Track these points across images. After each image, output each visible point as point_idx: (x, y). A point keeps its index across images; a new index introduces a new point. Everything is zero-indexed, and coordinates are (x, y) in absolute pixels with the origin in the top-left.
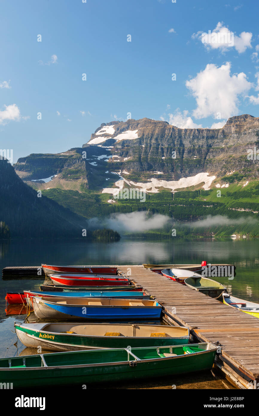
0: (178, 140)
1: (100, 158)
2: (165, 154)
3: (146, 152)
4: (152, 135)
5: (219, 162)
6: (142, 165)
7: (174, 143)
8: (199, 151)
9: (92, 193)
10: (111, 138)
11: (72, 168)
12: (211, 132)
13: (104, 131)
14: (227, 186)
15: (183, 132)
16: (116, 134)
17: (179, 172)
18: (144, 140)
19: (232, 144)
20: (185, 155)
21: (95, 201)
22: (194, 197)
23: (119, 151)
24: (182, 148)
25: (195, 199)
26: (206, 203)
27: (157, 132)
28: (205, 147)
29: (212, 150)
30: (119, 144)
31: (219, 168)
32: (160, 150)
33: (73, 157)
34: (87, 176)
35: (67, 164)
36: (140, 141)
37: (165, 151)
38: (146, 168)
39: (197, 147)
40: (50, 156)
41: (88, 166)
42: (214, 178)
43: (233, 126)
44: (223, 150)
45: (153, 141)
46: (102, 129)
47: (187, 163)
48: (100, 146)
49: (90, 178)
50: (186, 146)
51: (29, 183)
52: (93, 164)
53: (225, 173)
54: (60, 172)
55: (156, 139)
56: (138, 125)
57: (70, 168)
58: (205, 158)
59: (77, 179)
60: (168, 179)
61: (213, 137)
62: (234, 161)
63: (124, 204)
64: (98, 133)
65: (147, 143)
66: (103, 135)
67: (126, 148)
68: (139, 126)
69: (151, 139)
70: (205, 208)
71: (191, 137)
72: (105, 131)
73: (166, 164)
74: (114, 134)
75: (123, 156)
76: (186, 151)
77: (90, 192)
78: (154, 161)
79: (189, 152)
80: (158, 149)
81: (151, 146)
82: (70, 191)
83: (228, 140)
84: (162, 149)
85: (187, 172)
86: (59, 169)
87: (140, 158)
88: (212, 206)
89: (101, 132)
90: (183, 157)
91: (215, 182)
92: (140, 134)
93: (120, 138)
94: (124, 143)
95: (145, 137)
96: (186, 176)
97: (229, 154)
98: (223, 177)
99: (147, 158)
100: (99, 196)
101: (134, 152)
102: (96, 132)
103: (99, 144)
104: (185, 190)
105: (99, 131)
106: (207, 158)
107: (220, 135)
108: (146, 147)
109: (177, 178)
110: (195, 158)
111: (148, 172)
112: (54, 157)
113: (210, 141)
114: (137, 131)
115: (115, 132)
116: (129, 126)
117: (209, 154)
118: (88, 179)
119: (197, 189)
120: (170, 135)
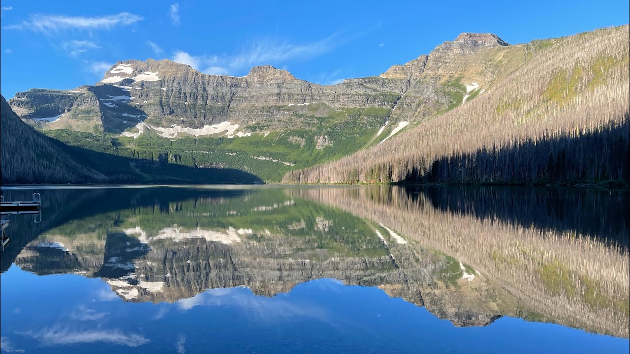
0: (201, 85)
1: (116, 98)
2: (188, 100)
3: (167, 96)
4: (174, 79)
5: (243, 110)
6: (163, 109)
7: (197, 89)
8: (223, 98)
9: (107, 136)
10: (128, 78)
11: (83, 107)
12: (235, 80)
13: (120, 70)
14: (249, 135)
15: (207, 78)
16: (134, 74)
17: (202, 119)
18: (166, 83)
19: (255, 94)
20: (209, 102)
21: (111, 144)
22: (217, 144)
23: (138, 93)
24: (205, 93)
25: (218, 147)
26: (229, 151)
27: (179, 75)
28: (229, 94)
29: (235, 98)
30: (137, 85)
31: (242, 117)
32: (182, 95)
33: (84, 95)
34: (101, 118)
35: (76, 103)
36: (161, 83)
37: (188, 95)
38: (168, 113)
39: (220, 94)
40: (56, 92)
41: (103, 107)
42: (237, 126)
43: (256, 76)
44: (246, 98)
45: (175, 85)
46: (118, 68)
47: (211, 110)
48: (116, 86)
49: (105, 119)
50: (209, 93)
52: (108, 104)
53: (248, 122)
54: (69, 110)
55: (179, 83)
56: (159, 65)
57: (80, 108)
58: (229, 106)
59: (90, 120)
60: (192, 125)
61: (236, 86)
62: (256, 111)
63: (145, 149)
64: (113, 71)
65: (168, 86)
66: (119, 73)
67: (145, 89)
68: (160, 67)
69: (173, 83)
70: (228, 156)
71: (215, 84)
72: (122, 70)
73: (189, 110)
74: (132, 74)
75: (142, 98)
76: (209, 98)
77: (105, 135)
78: (176, 105)
79: (213, 99)
80: (180, 93)
81: (172, 90)
82: (82, 133)
83: (251, 90)
84: (185, 94)
85: (210, 119)
86: (67, 108)
87: (161, 102)
88: (234, 154)
89: (117, 70)
90: (206, 104)
91: (238, 130)
92: (161, 76)
93: (139, 78)
94: (142, 84)
95: (166, 80)
96: (210, 124)
97: (252, 104)
98: (245, 126)
99: (169, 102)
100: (116, 139)
101: (155, 95)
102: (111, 69)
103: (115, 84)
104: (208, 137)
105: (115, 69)
106: (230, 106)
107: (244, 85)
108: (168, 91)
109: (201, 126)
110: (220, 105)
111: (170, 117)
112: (61, 94)
113: (234, 89)
114: (157, 73)
115: (133, 72)
116: (148, 67)
117: (232, 102)
119: (220, 137)
120: (193, 79)
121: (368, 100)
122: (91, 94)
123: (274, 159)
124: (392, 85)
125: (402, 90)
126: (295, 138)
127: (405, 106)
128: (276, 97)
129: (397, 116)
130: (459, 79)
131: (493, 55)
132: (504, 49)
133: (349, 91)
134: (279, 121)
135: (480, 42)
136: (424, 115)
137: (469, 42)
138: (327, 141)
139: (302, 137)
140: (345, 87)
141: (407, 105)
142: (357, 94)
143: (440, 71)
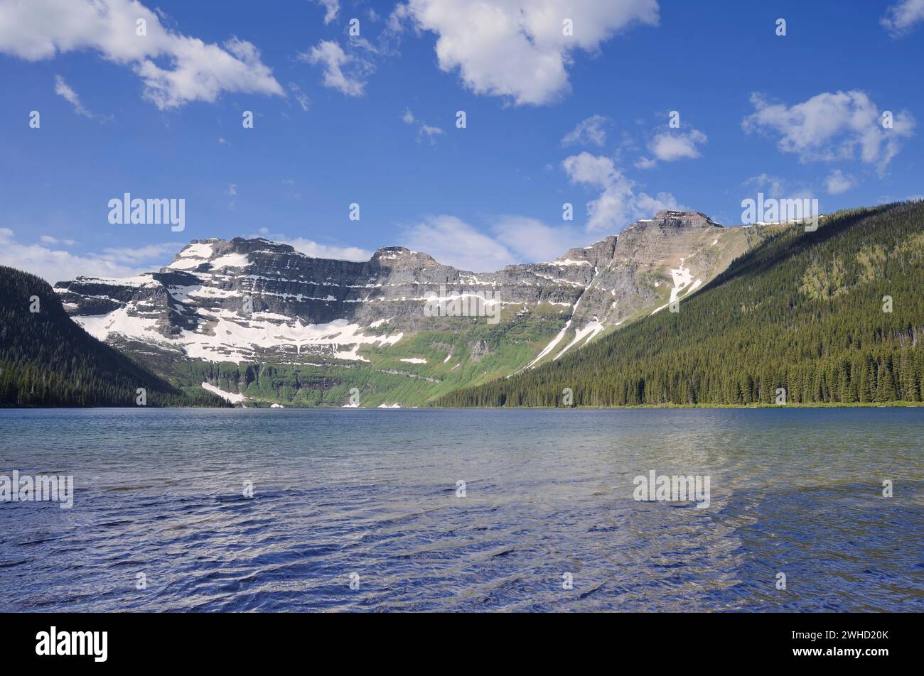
2: (287, 291)
3: (259, 286)
5: (363, 306)
6: (253, 304)
7: (301, 277)
10: (205, 262)
11: (145, 302)
12: (352, 265)
13: (193, 251)
14: (374, 339)
15: (314, 263)
17: (307, 317)
18: (258, 269)
20: (317, 294)
22: (327, 353)
23: (219, 282)
24: (311, 283)
25: (329, 356)
26: (344, 362)
27: (276, 258)
28: (344, 285)
30: (219, 272)
31: (364, 315)
32: (280, 285)
33: (146, 287)
34: (169, 315)
35: (136, 295)
36: (250, 270)
37: (288, 285)
38: (260, 308)
39: (332, 284)
40: (109, 282)
41: (172, 302)
42: (355, 327)
43: (383, 261)
44: (369, 290)
45: (270, 271)
46: (191, 249)
48: (190, 272)
49: (174, 318)
50: (317, 282)
51: (76, 319)
53: (371, 322)
54: (125, 306)
55: (276, 269)
56: (249, 246)
57: (140, 302)
59: (153, 319)
60: (291, 324)
61: (354, 273)
62: (383, 306)
64: (185, 254)
65: (260, 273)
66: (193, 256)
67: (230, 277)
68: (250, 248)
69: (268, 268)
70: (343, 369)
71: (326, 270)
72: (197, 251)
73: (288, 305)
74: (211, 257)
75: (225, 289)
76: (317, 289)
78: (271, 299)
79: (322, 290)
80: (276, 283)
81: (266, 278)
84: (284, 283)
85: (317, 317)
86: (123, 303)
88: (353, 366)
89: (190, 252)
90: (312, 297)
91: (355, 334)
92: (251, 261)
93: (220, 263)
94: (227, 270)
96: (316, 323)
98: (367, 327)
99: (260, 294)
101: (242, 285)
102: (182, 251)
103: (189, 269)
105: (187, 251)
107: (364, 271)
108: (260, 280)
110: (330, 299)
111: (262, 314)
113: (351, 278)
114: (246, 255)
115: (213, 254)
116: (235, 248)
117: (350, 294)
118: (170, 320)
119: (332, 342)
120: (296, 264)
121: (540, 293)
122: (157, 283)
123: (411, 374)
124: (572, 274)
125: (586, 281)
126: (440, 344)
127: (592, 302)
128: (411, 289)
129: (582, 316)
130: (663, 267)
131: (705, 239)
132: (717, 232)
133: (513, 281)
134: (416, 321)
135: (684, 222)
136: (620, 314)
137: (671, 221)
138: (487, 348)
139: (451, 342)
140: (507, 276)
141: (595, 300)
142: (524, 286)
143: (636, 258)
